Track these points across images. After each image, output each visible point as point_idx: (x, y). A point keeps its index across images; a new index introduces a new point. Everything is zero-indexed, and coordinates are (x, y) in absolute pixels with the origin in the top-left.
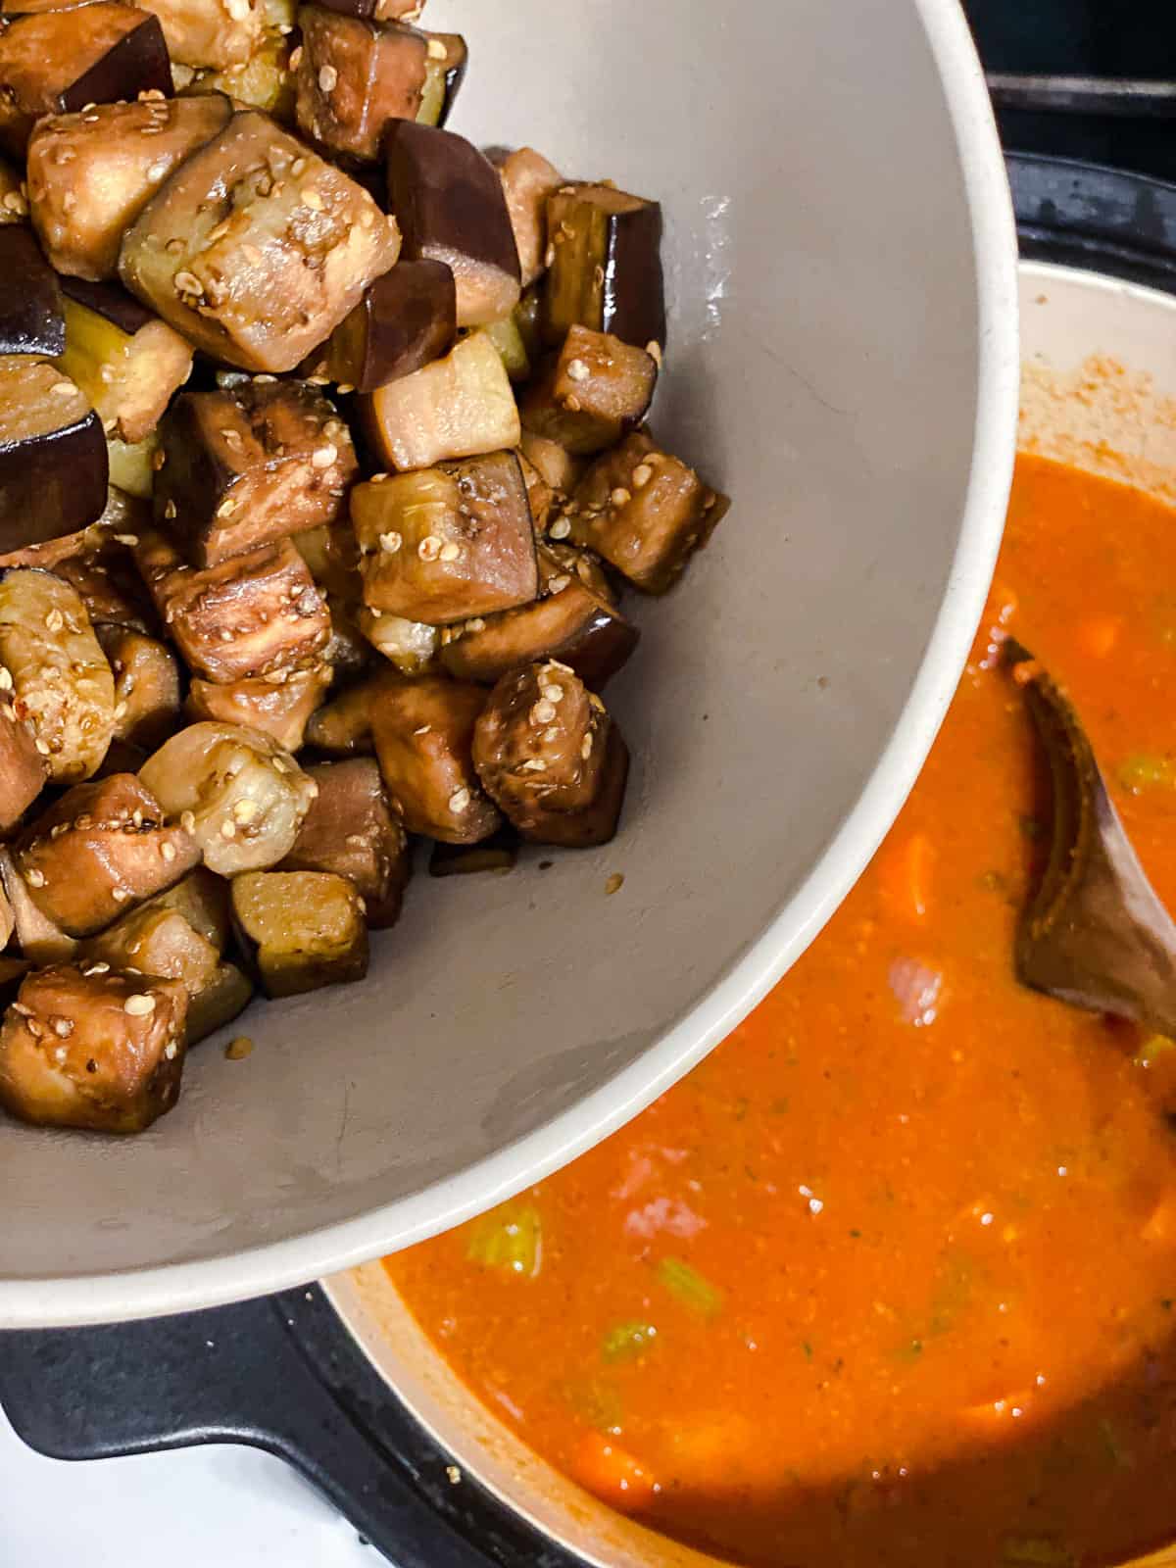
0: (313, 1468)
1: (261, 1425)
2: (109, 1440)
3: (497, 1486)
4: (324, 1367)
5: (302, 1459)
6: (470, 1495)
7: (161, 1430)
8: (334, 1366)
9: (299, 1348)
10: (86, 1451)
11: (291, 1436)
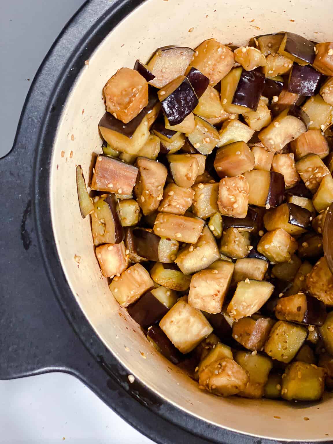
0: (84, 379)
1: (67, 366)
2: (15, 373)
3: (146, 382)
4: (88, 345)
5: (81, 376)
6: (137, 385)
7: (34, 369)
8: (91, 344)
9: (80, 339)
10: (8, 377)
11: (77, 369)
